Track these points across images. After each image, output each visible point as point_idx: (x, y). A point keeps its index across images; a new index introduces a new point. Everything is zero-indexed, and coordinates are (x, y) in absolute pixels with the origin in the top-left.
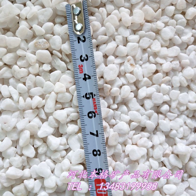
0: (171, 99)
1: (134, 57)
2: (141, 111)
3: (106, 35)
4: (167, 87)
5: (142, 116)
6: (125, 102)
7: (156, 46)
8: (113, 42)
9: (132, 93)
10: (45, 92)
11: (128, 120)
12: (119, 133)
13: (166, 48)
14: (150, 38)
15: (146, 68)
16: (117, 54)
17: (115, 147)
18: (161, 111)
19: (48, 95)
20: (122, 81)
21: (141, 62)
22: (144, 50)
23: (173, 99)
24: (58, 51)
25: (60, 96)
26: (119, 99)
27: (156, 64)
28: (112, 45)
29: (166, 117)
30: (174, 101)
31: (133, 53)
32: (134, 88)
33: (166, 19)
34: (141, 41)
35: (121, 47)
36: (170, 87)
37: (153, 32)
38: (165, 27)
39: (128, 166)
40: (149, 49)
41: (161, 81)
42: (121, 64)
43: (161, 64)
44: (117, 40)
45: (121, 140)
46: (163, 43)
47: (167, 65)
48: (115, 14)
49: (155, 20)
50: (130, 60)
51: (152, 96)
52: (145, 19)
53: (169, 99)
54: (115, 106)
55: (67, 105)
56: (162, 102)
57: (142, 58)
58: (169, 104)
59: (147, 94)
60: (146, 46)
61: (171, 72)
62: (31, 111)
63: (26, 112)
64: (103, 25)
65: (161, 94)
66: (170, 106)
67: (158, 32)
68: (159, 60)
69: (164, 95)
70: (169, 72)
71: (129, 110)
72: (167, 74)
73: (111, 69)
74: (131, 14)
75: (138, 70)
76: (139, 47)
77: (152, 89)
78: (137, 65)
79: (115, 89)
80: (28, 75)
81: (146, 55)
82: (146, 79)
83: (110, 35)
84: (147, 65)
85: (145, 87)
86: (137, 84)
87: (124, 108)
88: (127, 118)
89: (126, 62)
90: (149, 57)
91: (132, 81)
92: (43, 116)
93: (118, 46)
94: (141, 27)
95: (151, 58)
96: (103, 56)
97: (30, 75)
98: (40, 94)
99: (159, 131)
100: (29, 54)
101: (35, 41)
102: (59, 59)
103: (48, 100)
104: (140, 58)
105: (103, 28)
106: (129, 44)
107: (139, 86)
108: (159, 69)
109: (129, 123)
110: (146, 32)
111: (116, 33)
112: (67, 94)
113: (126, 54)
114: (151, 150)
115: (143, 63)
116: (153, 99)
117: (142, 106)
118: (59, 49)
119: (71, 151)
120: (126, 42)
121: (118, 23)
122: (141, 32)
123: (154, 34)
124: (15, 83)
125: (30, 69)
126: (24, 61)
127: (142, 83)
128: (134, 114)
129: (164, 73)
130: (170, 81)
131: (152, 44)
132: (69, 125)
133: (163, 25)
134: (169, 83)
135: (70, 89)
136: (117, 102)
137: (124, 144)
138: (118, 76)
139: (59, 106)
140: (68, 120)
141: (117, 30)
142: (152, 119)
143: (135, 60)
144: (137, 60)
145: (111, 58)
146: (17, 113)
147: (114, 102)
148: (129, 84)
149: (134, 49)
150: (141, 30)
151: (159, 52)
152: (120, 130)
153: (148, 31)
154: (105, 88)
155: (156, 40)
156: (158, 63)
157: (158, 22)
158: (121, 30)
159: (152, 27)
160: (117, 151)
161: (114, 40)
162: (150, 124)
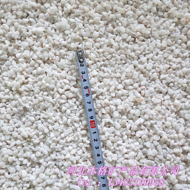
0: (175, 81)
1: (160, 61)
2: (160, 84)
3: (149, 51)
4: (173, 75)
5: (161, 86)
6: (154, 80)
7: (171, 57)
8: (152, 54)
9: (158, 76)
10: (122, 71)
11: (154, 88)
12: (150, 92)
13: (175, 58)
14: (168, 53)
15: (165, 66)
16: (153, 59)
17: (147, 97)
18: (170, 86)
19: (123, 73)
20: (154, 70)
21: (163, 63)
22: (165, 58)
23: (176, 81)
24: (129, 56)
25: (127, 74)
26: (152, 78)
27: (170, 65)
28: (151, 55)
29: (172, 89)
30: (176, 82)
31: (160, 59)
32: (159, 74)
33: (177, 45)
34: (164, 54)
35: (155, 56)
36: (175, 76)
37: (170, 51)
38: (176, 49)
39: (152, 106)
40: (167, 58)
41: (171, 72)
42: (154, 63)
43: (172, 65)
44: (153, 53)
45: (150, 95)
46: (174, 56)
47: (174, 66)
48: (154, 42)
49: (172, 45)
50: (158, 62)
51: (166, 79)
52: (167, 45)
53: (174, 81)
54: (150, 81)
55: (130, 78)
56: (170, 81)
57: (164, 62)
58: (174, 83)
59: (164, 77)
60: (166, 57)
61: (176, 69)
62: (115, 78)
63: (113, 79)
64: (148, 46)
65: (170, 78)
66: (174, 84)
67: (172, 51)
68: (171, 63)
69: (171, 79)
70: (175, 69)
71: (155, 83)
72: (174, 70)
73: (150, 65)
74: (161, 42)
75: (161, 67)
76: (163, 57)
77: (167, 75)
78: (161, 65)
79: (150, 73)
80: (116, 64)
81: (166, 60)
82: (164, 71)
83: (151, 51)
84: (166, 65)
85: (163, 74)
86: (160, 73)
87: (153, 82)
88: (154, 86)
89: (156, 63)
90: (167, 61)
91: (158, 71)
92: (120, 81)
93: (154, 56)
94: (165, 48)
95: (168, 62)
96: (147, 59)
97: (117, 64)
98: (120, 72)
99: (168, 94)
100: (117, 56)
101: (120, 51)
102: (129, 59)
103: (123, 75)
104: (163, 62)
105: (148, 47)
106: (159, 55)
107: (161, 73)
108: (171, 67)
109: (155, 88)
110: (167, 51)
111: (154, 50)
112: (131, 73)
113: (157, 59)
114: (163, 101)
115: (164, 64)
116: (166, 80)
117: (162, 82)
118: (129, 55)
119: (129, 97)
120: (157, 54)
121: (155, 46)
122: (164, 51)
123: (171, 52)
124: (110, 67)
125: (117, 62)
126: (115, 58)
127: (162, 72)
128: (157, 85)
129: (173, 69)
130: (175, 73)
131: (169, 56)
132: (129, 86)
133: (175, 48)
134: (175, 74)
135: (132, 71)
136: (150, 79)
137: (151, 97)
138: (152, 68)
139: (127, 78)
140: (130, 84)
141: (154, 49)
142: (165, 88)
143: (160, 62)
144: (161, 62)
145: (150, 60)
146: (110, 79)
147: (149, 79)
148: (157, 72)
149: (160, 57)
150: (165, 50)
151: (172, 60)
152: (151, 91)
153: (168, 50)
154: (146, 73)
155: (171, 54)
156: (171, 65)
157: (173, 46)
158: (156, 49)
159: (170, 48)
160: (148, 99)
161: (152, 53)
162: (164, 90)
